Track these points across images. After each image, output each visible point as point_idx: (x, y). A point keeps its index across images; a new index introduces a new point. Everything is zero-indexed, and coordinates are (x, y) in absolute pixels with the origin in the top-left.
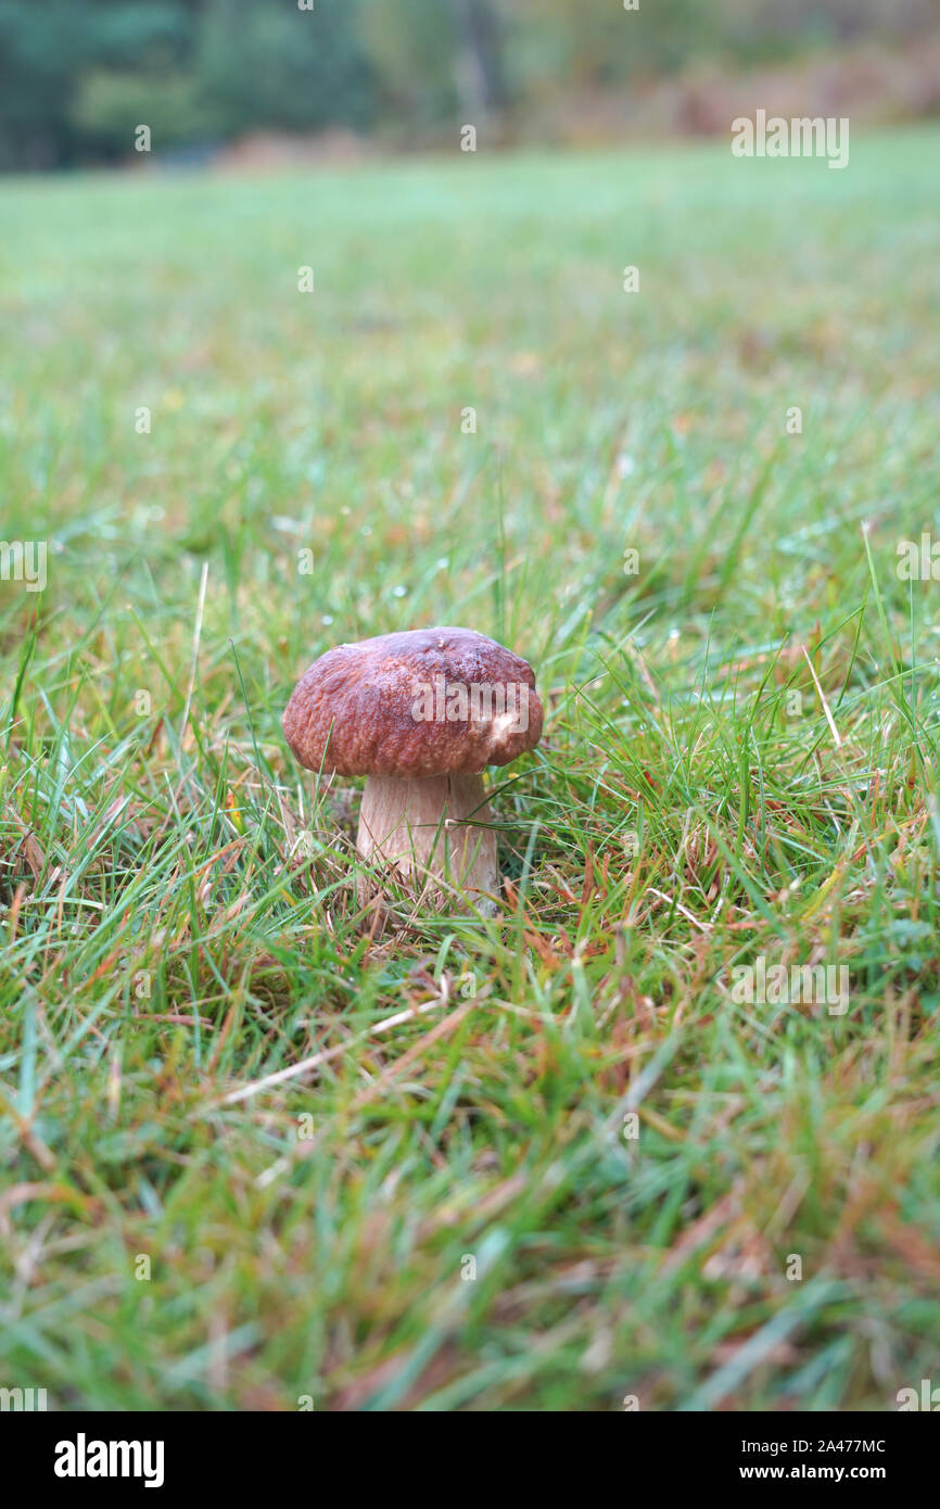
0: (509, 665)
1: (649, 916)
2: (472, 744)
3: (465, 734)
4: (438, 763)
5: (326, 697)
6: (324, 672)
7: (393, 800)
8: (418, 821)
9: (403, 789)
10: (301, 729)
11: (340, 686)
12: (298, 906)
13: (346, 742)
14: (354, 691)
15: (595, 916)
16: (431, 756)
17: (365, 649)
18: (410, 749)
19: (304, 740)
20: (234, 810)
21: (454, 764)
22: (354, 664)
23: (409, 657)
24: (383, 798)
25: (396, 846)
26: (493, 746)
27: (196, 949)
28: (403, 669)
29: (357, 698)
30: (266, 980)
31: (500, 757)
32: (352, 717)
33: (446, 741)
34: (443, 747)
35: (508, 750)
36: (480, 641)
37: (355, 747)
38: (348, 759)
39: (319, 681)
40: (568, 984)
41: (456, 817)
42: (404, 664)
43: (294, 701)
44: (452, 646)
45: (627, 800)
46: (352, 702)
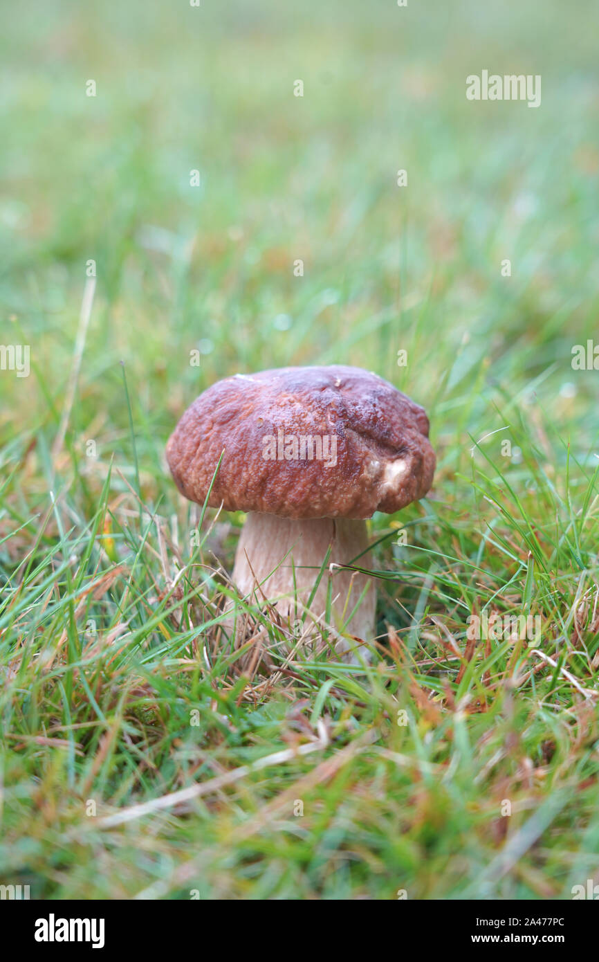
0: (405, 410)
1: (532, 677)
2: (363, 489)
3: (357, 478)
4: (327, 505)
5: (216, 428)
6: (216, 401)
7: (275, 538)
8: (299, 562)
9: (286, 529)
10: (188, 459)
11: (232, 417)
12: (175, 639)
13: (234, 476)
14: (247, 424)
15: (478, 673)
16: (321, 497)
17: (259, 381)
18: (300, 489)
19: (189, 470)
20: (107, 536)
21: (344, 506)
22: (248, 396)
23: (305, 394)
24: (264, 537)
25: (274, 587)
26: (384, 492)
27: (72, 673)
28: (298, 406)
29: (249, 431)
30: (136, 710)
31: (390, 505)
32: (243, 451)
33: (337, 483)
34: (334, 489)
35: (399, 498)
36: (377, 382)
37: (243, 481)
38: (235, 494)
39: (210, 411)
40: (448, 739)
41: (338, 562)
42: (300, 401)
43: (182, 429)
44: (348, 386)
45: (516, 559)
46: (244, 435)
